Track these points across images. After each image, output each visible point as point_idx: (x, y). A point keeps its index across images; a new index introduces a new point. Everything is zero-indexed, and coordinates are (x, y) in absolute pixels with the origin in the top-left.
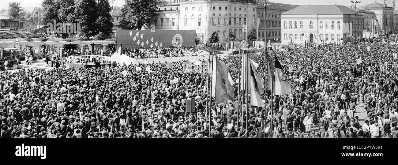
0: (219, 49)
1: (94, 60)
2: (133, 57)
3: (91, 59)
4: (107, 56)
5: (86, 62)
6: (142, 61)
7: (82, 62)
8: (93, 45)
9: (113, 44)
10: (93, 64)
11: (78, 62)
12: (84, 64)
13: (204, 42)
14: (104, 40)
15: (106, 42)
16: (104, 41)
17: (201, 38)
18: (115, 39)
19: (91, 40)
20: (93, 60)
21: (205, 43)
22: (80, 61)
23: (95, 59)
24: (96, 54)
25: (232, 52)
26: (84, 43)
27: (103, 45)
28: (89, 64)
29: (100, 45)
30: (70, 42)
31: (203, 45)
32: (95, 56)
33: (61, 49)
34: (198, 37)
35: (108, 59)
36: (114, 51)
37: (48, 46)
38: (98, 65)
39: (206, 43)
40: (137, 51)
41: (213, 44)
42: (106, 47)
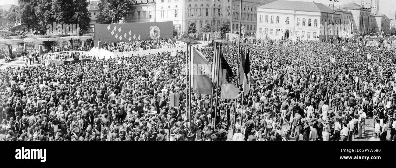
0: (196, 39)
1: (73, 55)
2: (111, 51)
3: (70, 55)
4: (86, 51)
5: (65, 58)
7: (61, 58)
8: (71, 41)
9: (91, 39)
10: (72, 59)
11: (57, 58)
12: (63, 60)
13: (181, 33)
14: (82, 35)
15: (85, 37)
17: (179, 29)
18: (93, 34)
19: (69, 35)
20: (72, 55)
21: (182, 34)
22: (59, 57)
23: (74, 54)
24: (74, 50)
25: (208, 44)
26: (62, 39)
27: (81, 40)
28: (68, 60)
29: (79, 40)
30: (49, 39)
31: (181, 35)
32: (74, 52)
33: (40, 46)
34: (175, 28)
35: (86, 54)
36: (93, 45)
37: (27, 43)
38: (77, 60)
39: (184, 33)
40: (115, 45)
41: (190, 35)
42: (85, 42)
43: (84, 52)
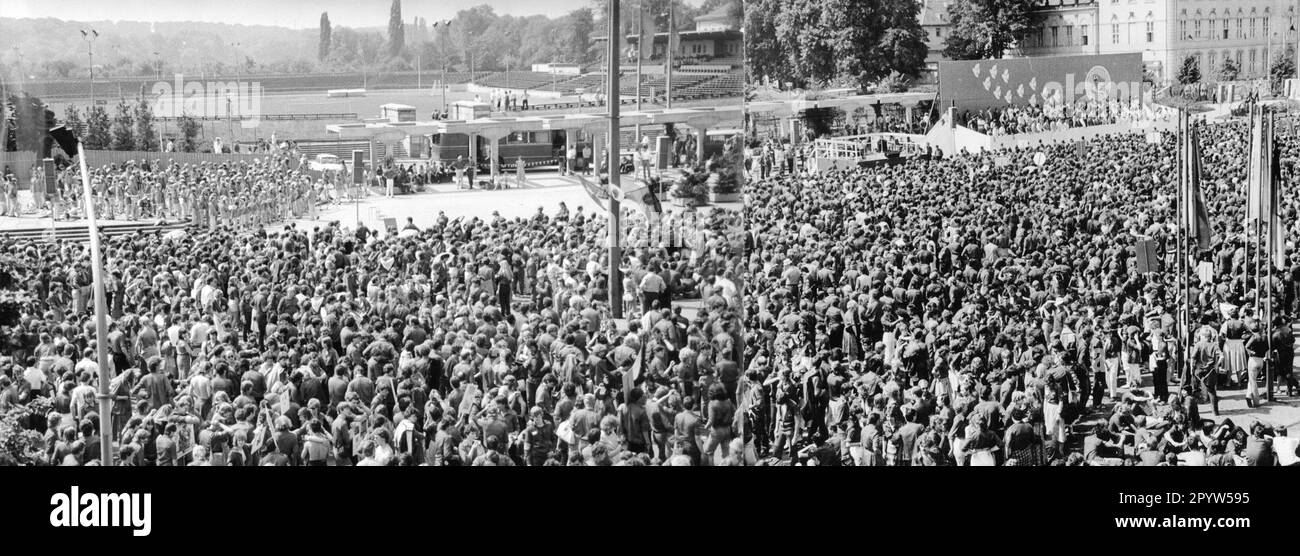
0: (1200, 99)
1: (883, 146)
2: (984, 132)
3: (874, 145)
4: (917, 133)
5: (861, 153)
6: (1010, 141)
7: (852, 152)
8: (877, 107)
9: (930, 102)
10: (882, 156)
11: (840, 154)
12: (858, 159)
13: (1164, 84)
14: (906, 90)
15: (911, 97)
16: (906, 94)
17: (1157, 74)
18: (936, 88)
19: (872, 92)
20: (880, 146)
21: (1167, 86)
22: (846, 151)
23: (885, 143)
24: (887, 131)
25: (1229, 112)
26: (853, 102)
27: (903, 104)
28: (869, 158)
29: (897, 104)
30: (816, 102)
31: (1162, 90)
32: (886, 136)
33: (792, 122)
34: (1149, 71)
35: (920, 141)
36: (935, 117)
37: (757, 115)
38: (894, 159)
39: (1170, 84)
40: (996, 116)
41: (1187, 88)
42: (913, 110)
43: (913, 136)
